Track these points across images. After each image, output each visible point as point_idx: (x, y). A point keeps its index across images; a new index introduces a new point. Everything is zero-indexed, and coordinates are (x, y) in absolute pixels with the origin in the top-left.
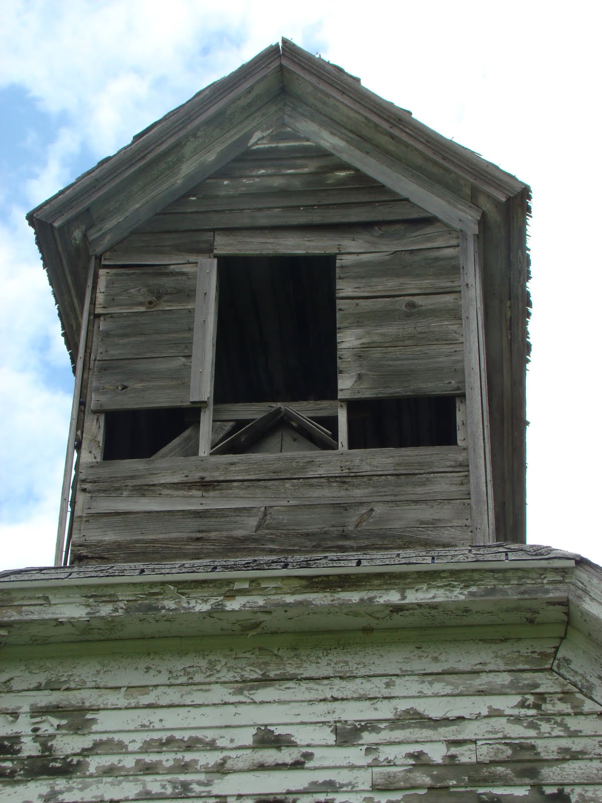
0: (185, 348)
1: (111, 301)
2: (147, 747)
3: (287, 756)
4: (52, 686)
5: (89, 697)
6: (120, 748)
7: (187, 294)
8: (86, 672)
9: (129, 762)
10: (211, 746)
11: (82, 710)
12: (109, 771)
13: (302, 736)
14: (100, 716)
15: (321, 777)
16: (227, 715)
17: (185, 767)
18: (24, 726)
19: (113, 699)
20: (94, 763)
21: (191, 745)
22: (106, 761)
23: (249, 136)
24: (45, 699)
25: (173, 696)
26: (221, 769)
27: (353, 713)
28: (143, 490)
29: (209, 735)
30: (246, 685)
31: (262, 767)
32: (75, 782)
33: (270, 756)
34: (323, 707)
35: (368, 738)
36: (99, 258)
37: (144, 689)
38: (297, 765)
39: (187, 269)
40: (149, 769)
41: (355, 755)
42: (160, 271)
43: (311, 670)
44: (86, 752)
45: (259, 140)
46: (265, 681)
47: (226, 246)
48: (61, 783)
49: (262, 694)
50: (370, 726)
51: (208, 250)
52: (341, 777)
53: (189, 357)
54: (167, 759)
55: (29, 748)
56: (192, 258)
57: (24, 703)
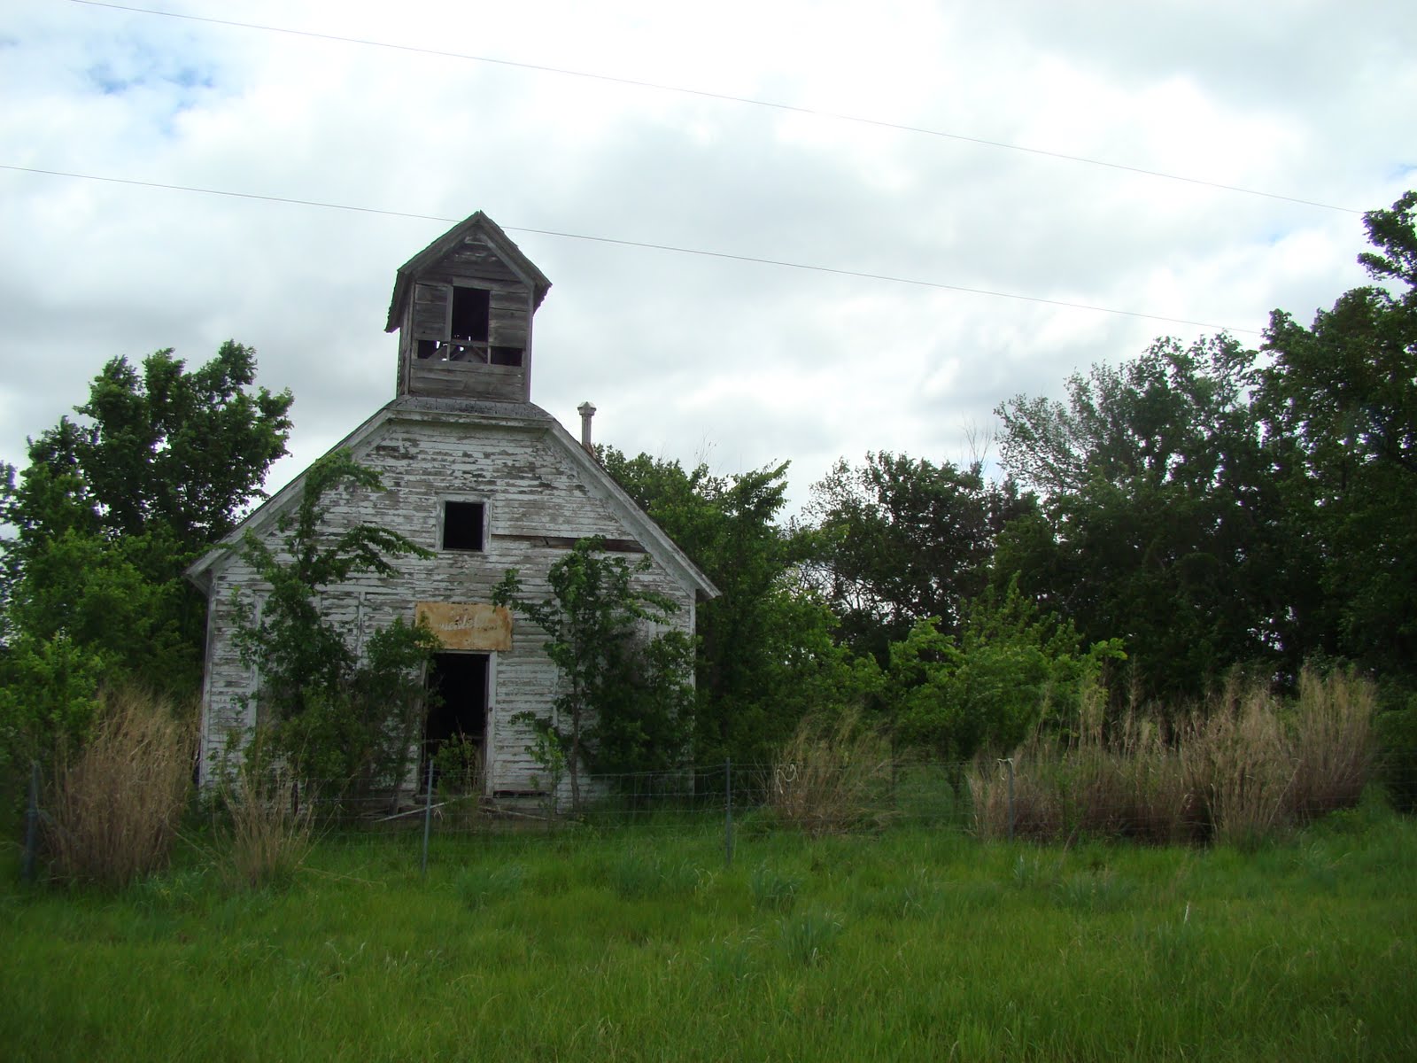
0: (444, 319)
1: (419, 299)
2: (434, 453)
3: (471, 460)
4: (407, 432)
5: (418, 437)
6: (426, 453)
7: (444, 299)
8: (416, 429)
9: (429, 457)
10: (451, 455)
11: (415, 441)
12: (424, 459)
13: (475, 455)
14: (421, 443)
15: (480, 467)
16: (452, 447)
17: (444, 461)
18: (400, 443)
19: (425, 438)
20: (420, 457)
21: (446, 454)
22: (423, 456)
23: (465, 238)
24: (405, 436)
25: (440, 439)
26: (454, 462)
27: (489, 450)
28: (430, 370)
29: (451, 452)
30: (460, 439)
31: (465, 463)
32: (415, 462)
33: (467, 459)
34: (481, 447)
35: (492, 457)
36: (416, 281)
37: (433, 436)
38: (474, 463)
39: (444, 289)
40: (434, 460)
41: (488, 461)
42: (435, 289)
43: (478, 435)
44: (417, 453)
45: (468, 240)
46: (466, 438)
47: (458, 282)
48: (411, 461)
49: (464, 441)
50: (493, 454)
51: (450, 282)
52: (485, 467)
53: (444, 323)
54: (440, 457)
55: (402, 451)
56: (446, 285)
57: (401, 436)
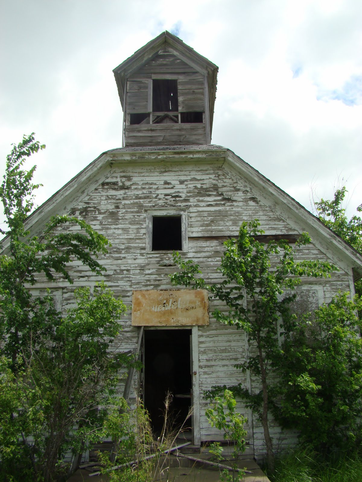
0: (147, 100)
1: (130, 89)
2: (143, 184)
3: (170, 186)
4: (123, 172)
5: (131, 174)
6: (138, 184)
7: (146, 88)
8: (130, 169)
9: (140, 187)
10: (155, 184)
11: (130, 177)
12: (136, 189)
13: (173, 182)
14: (133, 178)
15: (177, 190)
16: (158, 178)
17: (150, 188)
18: (119, 180)
19: (135, 175)
20: (133, 187)
21: (151, 184)
22: (135, 187)
23: (158, 52)
24: (122, 174)
25: (147, 174)
26: (157, 189)
27: (183, 178)
28: (139, 131)
29: (155, 182)
30: (162, 172)
31: (165, 188)
32: (130, 191)
33: (167, 186)
34: (177, 177)
35: (186, 183)
36: (127, 79)
37: (142, 173)
38: (172, 188)
39: (146, 82)
40: (144, 188)
41: (183, 186)
42: (140, 82)
43: (174, 170)
44: (131, 185)
45: (161, 53)
46: (166, 172)
47: (155, 77)
48: (127, 191)
49: (165, 174)
50: (186, 181)
51: (151, 78)
52: (181, 190)
53: (147, 102)
54: (147, 186)
55: (120, 184)
56: (147, 79)
57: (118, 175)
